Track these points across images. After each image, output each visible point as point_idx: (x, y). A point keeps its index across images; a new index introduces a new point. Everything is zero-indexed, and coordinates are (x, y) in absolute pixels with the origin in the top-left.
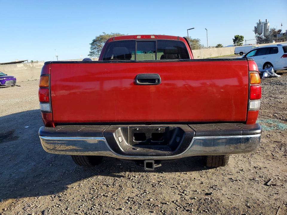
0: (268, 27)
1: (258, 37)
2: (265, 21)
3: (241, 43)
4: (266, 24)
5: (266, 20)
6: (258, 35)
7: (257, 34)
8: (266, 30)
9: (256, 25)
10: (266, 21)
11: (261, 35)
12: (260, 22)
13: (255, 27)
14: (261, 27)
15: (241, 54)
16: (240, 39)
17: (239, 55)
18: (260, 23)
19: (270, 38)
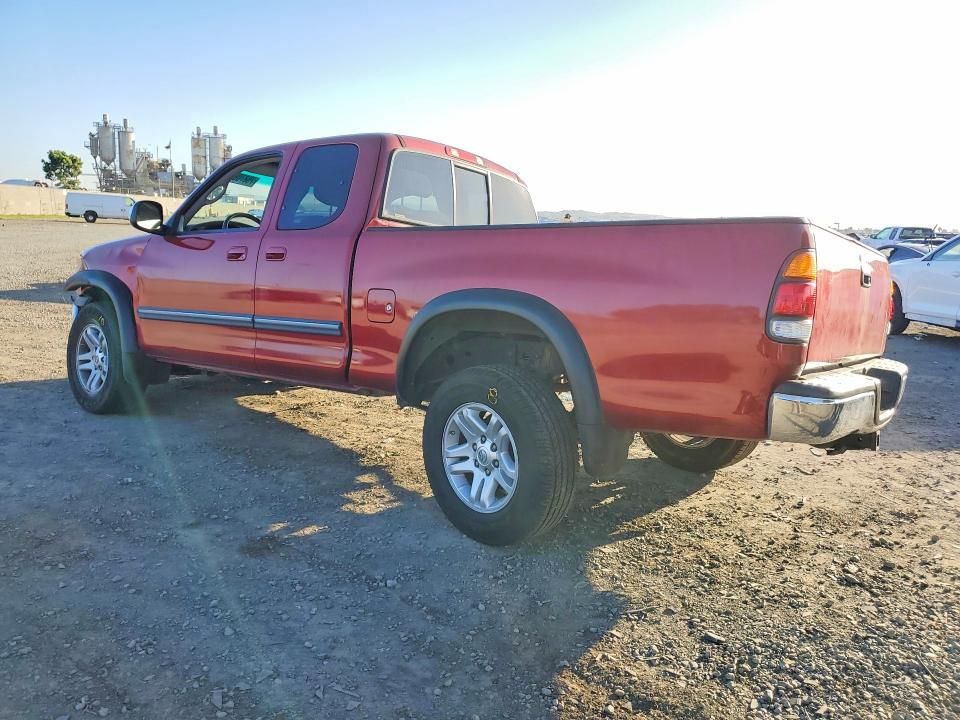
0: (131, 144)
1: (104, 170)
2: (122, 125)
3: (73, 179)
4: (124, 133)
5: (125, 121)
6: (104, 163)
7: (98, 158)
8: (125, 150)
9: (94, 131)
10: (125, 126)
11: (112, 164)
12: (106, 123)
13: (91, 135)
14: (111, 139)
15: (91, 218)
16: (68, 167)
17: (84, 220)
18: (105, 126)
19: (139, 179)
